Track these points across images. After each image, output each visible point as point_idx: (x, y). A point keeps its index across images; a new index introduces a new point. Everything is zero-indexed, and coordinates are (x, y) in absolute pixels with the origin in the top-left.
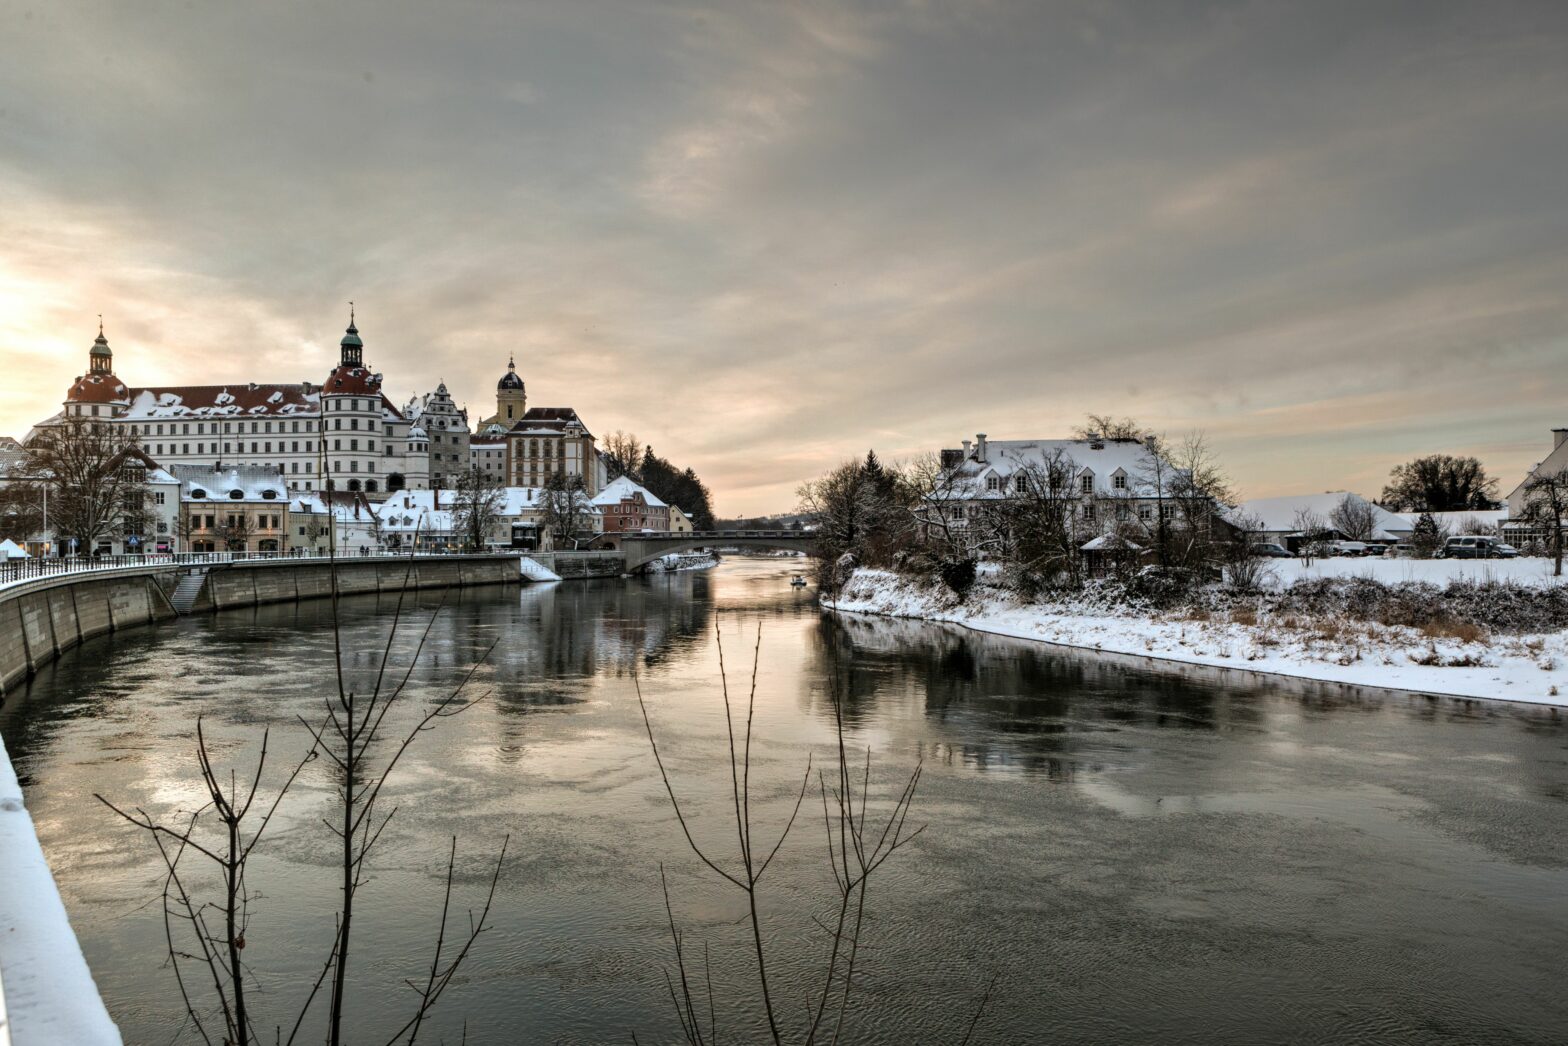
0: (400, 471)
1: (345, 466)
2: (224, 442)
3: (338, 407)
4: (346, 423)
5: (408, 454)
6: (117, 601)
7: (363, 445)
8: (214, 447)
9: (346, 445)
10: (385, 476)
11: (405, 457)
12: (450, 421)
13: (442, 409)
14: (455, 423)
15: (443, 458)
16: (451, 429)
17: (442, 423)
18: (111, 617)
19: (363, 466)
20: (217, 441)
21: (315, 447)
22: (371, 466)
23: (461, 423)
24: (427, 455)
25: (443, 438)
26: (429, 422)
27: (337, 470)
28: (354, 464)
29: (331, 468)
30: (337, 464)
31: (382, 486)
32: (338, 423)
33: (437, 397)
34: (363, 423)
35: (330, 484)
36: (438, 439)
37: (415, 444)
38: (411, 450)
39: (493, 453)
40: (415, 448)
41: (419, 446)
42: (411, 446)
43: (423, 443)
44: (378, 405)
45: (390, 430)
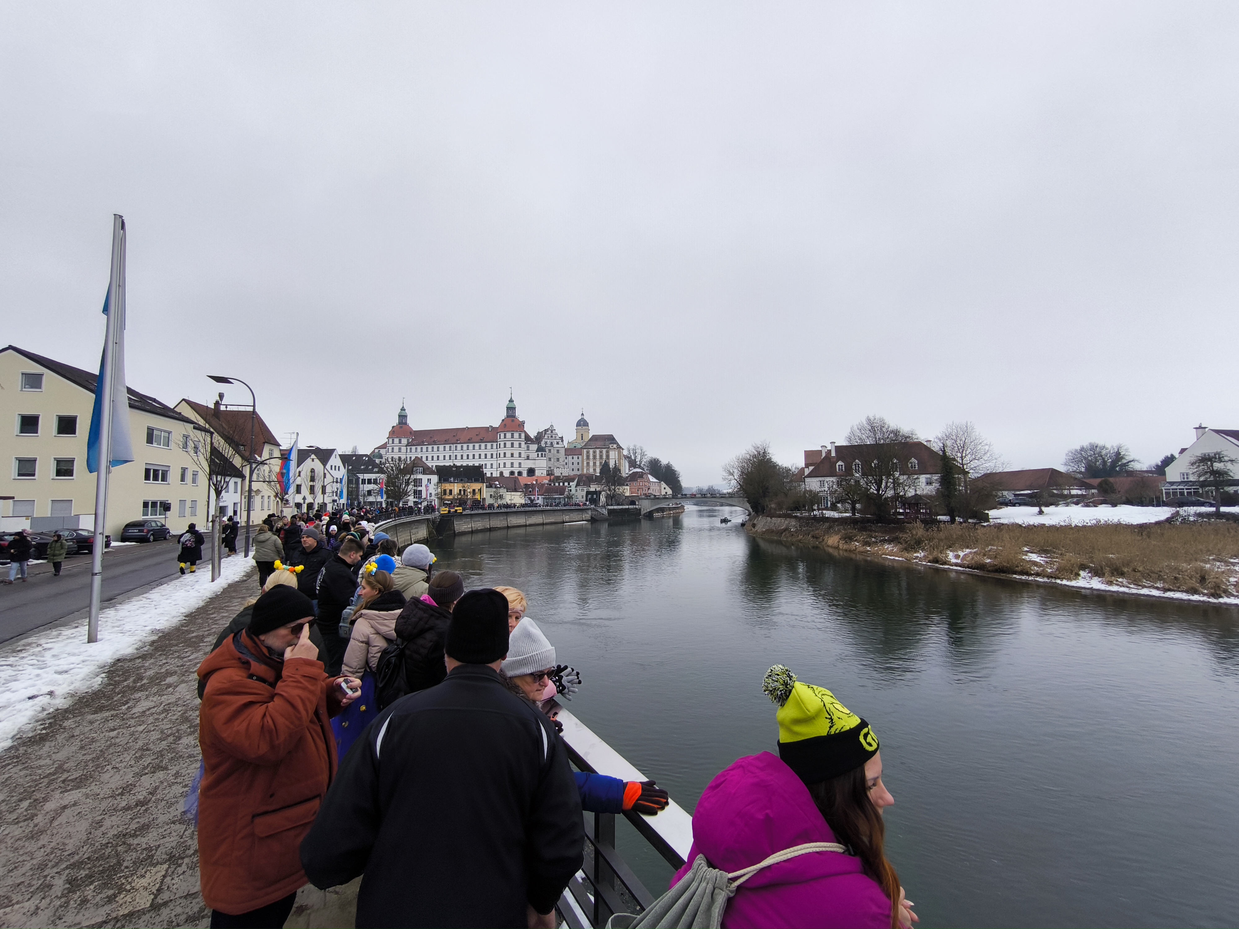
0: (533, 467)
1: (508, 465)
2: (454, 454)
3: (505, 437)
4: (509, 444)
6: (413, 531)
7: (516, 455)
8: (450, 456)
9: (508, 455)
10: (527, 469)
11: (535, 460)
12: (556, 443)
13: (552, 437)
14: (558, 443)
15: (552, 460)
16: (555, 445)
17: (552, 443)
18: (411, 538)
19: (516, 465)
20: (452, 454)
21: (494, 456)
22: (520, 464)
23: (560, 443)
24: (545, 458)
25: (552, 450)
26: (546, 443)
27: (504, 467)
28: (512, 464)
29: (502, 465)
30: (505, 464)
31: (525, 474)
32: (505, 444)
33: (550, 431)
34: (516, 444)
35: (501, 473)
36: (550, 450)
37: (540, 453)
38: (538, 457)
39: (575, 457)
40: (540, 455)
41: (542, 454)
42: (538, 454)
43: (544, 453)
44: (523, 435)
45: (528, 447)
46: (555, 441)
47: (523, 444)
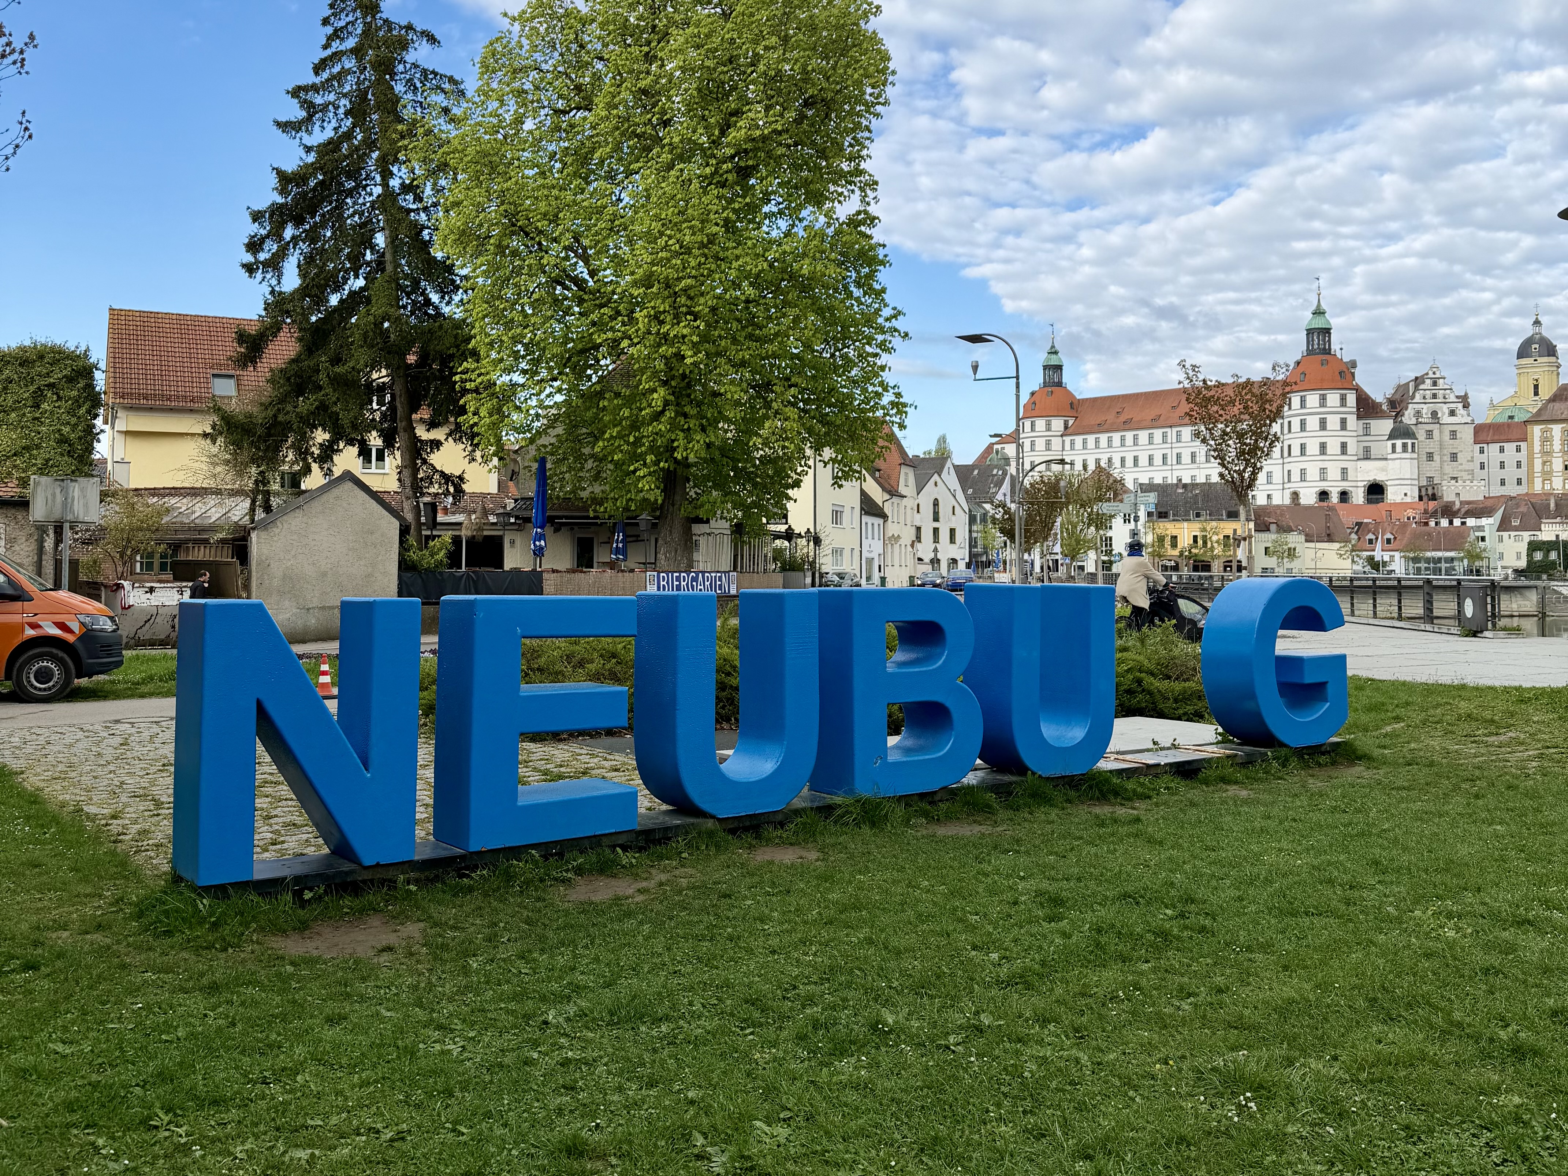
0: (1380, 477)
1: (1313, 473)
2: (1175, 451)
3: (1304, 405)
4: (1313, 423)
5: (1389, 457)
7: (1334, 447)
8: (1164, 457)
9: (1313, 448)
10: (1362, 484)
11: (1386, 459)
12: (1447, 412)
13: (1434, 396)
14: (1452, 413)
15: (1436, 457)
16: (1446, 419)
17: (1434, 414)
19: (1334, 473)
20: (1168, 451)
22: (1344, 471)
23: (1460, 410)
24: (1415, 456)
25: (1436, 434)
26: (1418, 414)
27: (1303, 479)
28: (1323, 471)
29: (1295, 476)
30: (1303, 472)
31: (1359, 497)
32: (1303, 424)
33: (1428, 382)
34: (1333, 422)
35: (1295, 495)
36: (1429, 434)
37: (1399, 443)
38: (1394, 451)
39: (1510, 447)
40: (1399, 448)
41: (1405, 446)
42: (1394, 446)
43: (1409, 442)
44: (1351, 399)
45: (1367, 428)
46: (1445, 408)
47: (1352, 420)
